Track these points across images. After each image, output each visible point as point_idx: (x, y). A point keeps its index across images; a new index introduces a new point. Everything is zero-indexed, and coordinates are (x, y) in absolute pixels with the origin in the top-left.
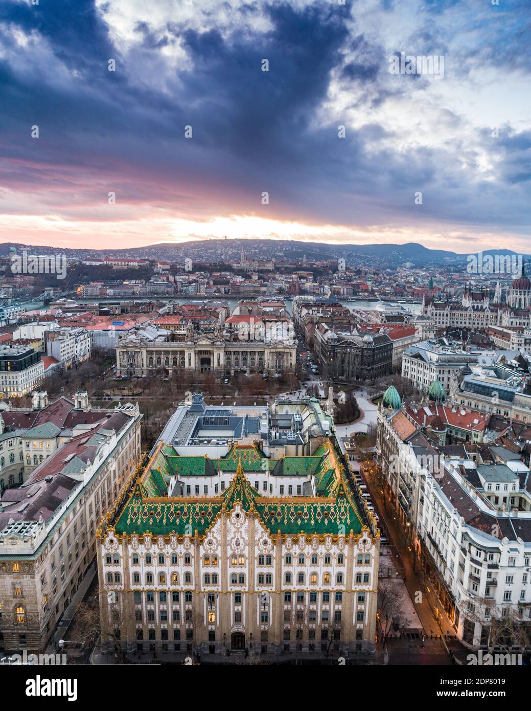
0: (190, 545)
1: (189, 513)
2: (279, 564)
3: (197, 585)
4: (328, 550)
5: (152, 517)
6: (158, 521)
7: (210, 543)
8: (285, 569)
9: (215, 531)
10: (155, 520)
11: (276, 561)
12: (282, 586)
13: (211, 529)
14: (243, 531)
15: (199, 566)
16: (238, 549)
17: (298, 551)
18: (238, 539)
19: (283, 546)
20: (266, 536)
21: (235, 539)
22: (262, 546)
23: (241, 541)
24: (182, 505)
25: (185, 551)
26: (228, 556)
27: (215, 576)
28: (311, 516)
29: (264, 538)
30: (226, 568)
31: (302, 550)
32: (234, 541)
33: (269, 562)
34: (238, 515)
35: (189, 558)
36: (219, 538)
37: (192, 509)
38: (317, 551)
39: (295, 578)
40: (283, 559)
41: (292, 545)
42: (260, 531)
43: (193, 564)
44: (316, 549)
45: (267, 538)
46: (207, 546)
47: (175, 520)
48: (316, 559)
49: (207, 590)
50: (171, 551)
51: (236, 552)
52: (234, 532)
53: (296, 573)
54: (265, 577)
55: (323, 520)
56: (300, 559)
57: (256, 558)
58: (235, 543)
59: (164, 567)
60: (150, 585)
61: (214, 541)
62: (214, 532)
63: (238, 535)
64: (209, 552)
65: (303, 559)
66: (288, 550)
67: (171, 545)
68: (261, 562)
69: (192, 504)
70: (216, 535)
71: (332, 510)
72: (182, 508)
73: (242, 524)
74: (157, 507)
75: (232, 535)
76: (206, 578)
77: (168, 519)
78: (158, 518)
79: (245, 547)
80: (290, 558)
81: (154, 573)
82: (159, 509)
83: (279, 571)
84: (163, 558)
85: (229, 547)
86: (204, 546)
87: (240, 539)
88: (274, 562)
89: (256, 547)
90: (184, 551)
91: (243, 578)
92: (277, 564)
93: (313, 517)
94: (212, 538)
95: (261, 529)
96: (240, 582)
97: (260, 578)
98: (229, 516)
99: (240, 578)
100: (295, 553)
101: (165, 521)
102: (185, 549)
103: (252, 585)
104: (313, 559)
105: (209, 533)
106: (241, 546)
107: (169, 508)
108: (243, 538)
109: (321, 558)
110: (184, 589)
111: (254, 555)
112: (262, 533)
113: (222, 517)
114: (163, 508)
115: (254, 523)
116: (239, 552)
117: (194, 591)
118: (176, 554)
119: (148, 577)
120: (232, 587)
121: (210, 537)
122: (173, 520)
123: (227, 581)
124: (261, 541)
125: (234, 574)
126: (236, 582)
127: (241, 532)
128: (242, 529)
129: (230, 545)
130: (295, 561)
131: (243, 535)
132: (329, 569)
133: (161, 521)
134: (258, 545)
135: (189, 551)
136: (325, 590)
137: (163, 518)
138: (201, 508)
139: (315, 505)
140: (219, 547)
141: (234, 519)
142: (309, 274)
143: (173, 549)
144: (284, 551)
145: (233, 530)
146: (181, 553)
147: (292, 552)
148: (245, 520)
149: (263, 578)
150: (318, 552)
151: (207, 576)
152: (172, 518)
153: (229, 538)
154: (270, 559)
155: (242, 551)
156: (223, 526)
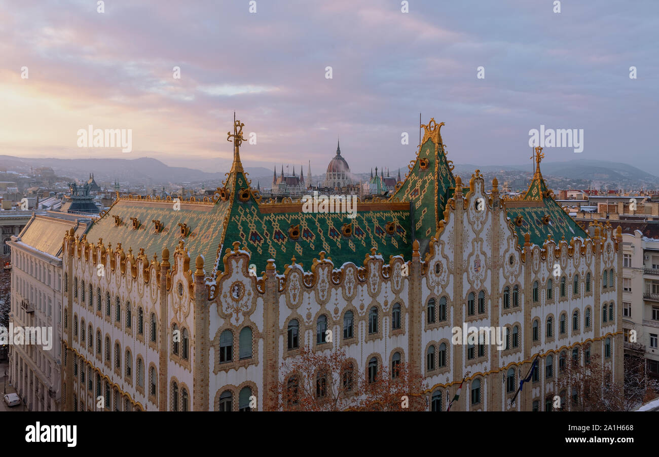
0: (403, 282)
3: (418, 375)
5: (296, 240)
6: (313, 247)
7: (438, 269)
9: (446, 241)
11: (526, 297)
13: (440, 235)
14: (485, 237)
16: (477, 278)
18: (477, 255)
20: (513, 247)
21: (475, 258)
22: (508, 268)
23: (483, 260)
25: (394, 297)
26: (464, 297)
29: (511, 251)
32: (472, 261)
33: (515, 302)
34: (477, 205)
36: (452, 257)
37: (366, 224)
41: (540, 264)
42: (506, 236)
45: (514, 251)
46: (432, 277)
48: (563, 287)
49: (431, 386)
50: (368, 301)
51: (475, 285)
52: (473, 242)
53: (545, 318)
54: (512, 335)
57: (501, 295)
58: (473, 266)
61: (444, 263)
62: (444, 244)
63: (478, 248)
64: (435, 291)
65: (550, 291)
67: (369, 286)
68: (505, 303)
73: (483, 223)
76: (428, 357)
78: (311, 243)
79: (486, 272)
83: (530, 316)
85: (465, 275)
86: (427, 279)
87: (481, 256)
88: (522, 299)
89: (501, 270)
92: (526, 303)
94: (441, 258)
95: (507, 233)
98: (466, 205)
100: (544, 279)
101: (327, 247)
102: (395, 290)
105: (436, 247)
108: (485, 253)
109: (570, 283)
112: (508, 239)
115: (499, 220)
116: (480, 285)
118: (378, 307)
120: (469, 368)
121: (438, 255)
124: (507, 257)
127: (482, 240)
129: (467, 270)
130: (543, 295)
133: (319, 246)
134: (503, 266)
135: (401, 296)
138: (380, 221)
140: (452, 276)
141: (473, 213)
143: (373, 296)
146: (386, 303)
147: (540, 276)
148: (487, 214)
149: (508, 338)
150: (567, 272)
151: (430, 353)
152: (338, 240)
154: (516, 295)
155: (483, 282)
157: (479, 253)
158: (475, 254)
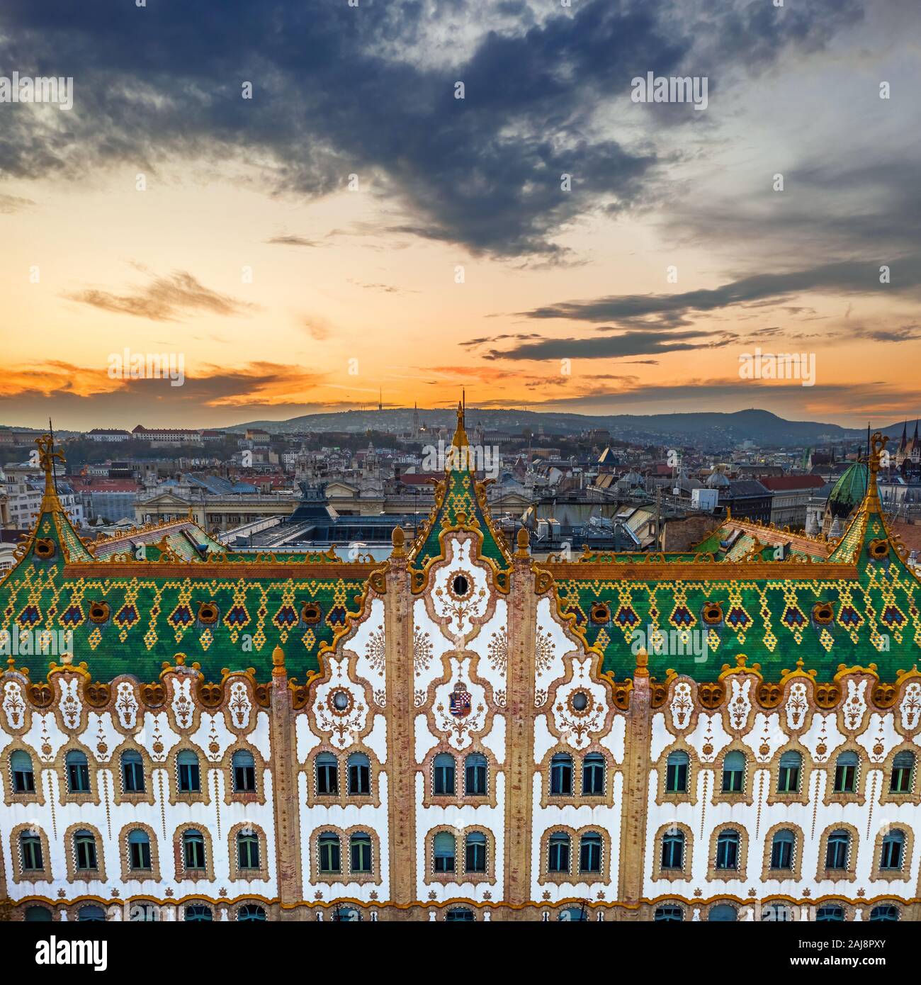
0: (253, 717)
1: (253, 612)
2: (635, 792)
3: (287, 876)
4: (850, 735)
5: (98, 624)
6: (123, 637)
7: (340, 704)
8: (662, 815)
9: (362, 652)
10: (110, 636)
11: (627, 781)
12: (647, 881)
13: (342, 641)
14: (484, 652)
15: (292, 798)
16: (460, 728)
17: (721, 740)
18: (460, 685)
19: (658, 719)
20: (583, 677)
21: (449, 688)
22: (564, 718)
23: (477, 695)
24: (228, 586)
25: (232, 739)
26: (420, 758)
27: (363, 842)
28: (759, 622)
29: (575, 683)
30: (411, 808)
31: (737, 734)
32: (443, 694)
33: (595, 785)
34: (461, 585)
35: (251, 771)
36: (379, 683)
37: (264, 601)
38: (804, 740)
39: (700, 854)
40: (653, 775)
41: (695, 715)
42: (559, 653)
43: (269, 794)
44: (801, 732)
45: (587, 683)
46: (325, 717)
47: (194, 635)
48: (796, 772)
49: (326, 899)
50: (170, 739)
51: (453, 741)
52: (446, 657)
53: (709, 830)
54: (575, 847)
55: (812, 635)
56: (727, 775)
57: (539, 768)
58: (446, 703)
59: (143, 807)
60: (88, 879)
61: (358, 692)
62: (354, 657)
63: (461, 671)
64: (335, 741)
65: (739, 775)
66: (678, 733)
67: (171, 716)
68: (560, 784)
69: (265, 584)
70: (363, 669)
71: (846, 601)
72: (225, 597)
73: (478, 623)
74: (123, 591)
75: (436, 670)
76: (323, 850)
77: (165, 631)
78: (124, 631)
79: (489, 718)
80: (684, 769)
81: (103, 831)
82: (131, 599)
83: (635, 820)
84: (140, 768)
85: (421, 721)
86: (311, 717)
87: (472, 688)
88: (617, 784)
89: (541, 721)
90: (227, 740)
91: (482, 850)
92: (628, 792)
93: (767, 624)
94: (346, 682)
95: (563, 645)
96: (470, 868)
97: (553, 850)
98: (420, 584)
99: (470, 850)
100: (708, 750)
101: (151, 638)
102: (232, 729)
103: (520, 876)
104: (783, 771)
105: (333, 663)
106: (477, 718)
107: (171, 595)
108: (485, 684)
109: (819, 767)
110: (231, 896)
111: (530, 754)
112: (567, 659)
113: (393, 587)
114: (146, 595)
115: (533, 617)
116: (467, 741)
117: (277, 902)
118: (195, 751)
119: (80, 848)
120: (436, 887)
121: (338, 676)
122: (186, 635)
123: (412, 860)
124: (563, 693)
125: (441, 834)
126: (451, 866)
127: (474, 657)
128: (480, 646)
129: (426, 710)
130: (705, 783)
131: (484, 670)
132: (849, 814)
133: (137, 637)
134: (547, 711)
135: (251, 739)
136: (827, 898)
137: (144, 627)
138: (301, 597)
139: (772, 585)
140: (380, 721)
141: (443, 601)
142: (551, 453)
143: (181, 732)
144: (661, 741)
145: (441, 646)
146: (214, 748)
147: (695, 741)
148: (492, 605)
149: (565, 850)
150: (809, 741)
151: (327, 842)
152: (181, 630)
153: (421, 683)
154: (600, 772)
155: (477, 736)
156: (396, 627)
157: (466, 680)
158: (454, 680)
